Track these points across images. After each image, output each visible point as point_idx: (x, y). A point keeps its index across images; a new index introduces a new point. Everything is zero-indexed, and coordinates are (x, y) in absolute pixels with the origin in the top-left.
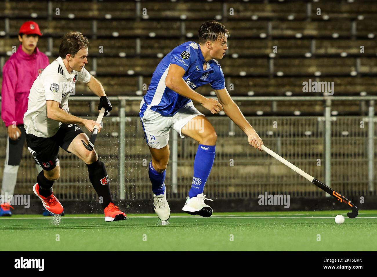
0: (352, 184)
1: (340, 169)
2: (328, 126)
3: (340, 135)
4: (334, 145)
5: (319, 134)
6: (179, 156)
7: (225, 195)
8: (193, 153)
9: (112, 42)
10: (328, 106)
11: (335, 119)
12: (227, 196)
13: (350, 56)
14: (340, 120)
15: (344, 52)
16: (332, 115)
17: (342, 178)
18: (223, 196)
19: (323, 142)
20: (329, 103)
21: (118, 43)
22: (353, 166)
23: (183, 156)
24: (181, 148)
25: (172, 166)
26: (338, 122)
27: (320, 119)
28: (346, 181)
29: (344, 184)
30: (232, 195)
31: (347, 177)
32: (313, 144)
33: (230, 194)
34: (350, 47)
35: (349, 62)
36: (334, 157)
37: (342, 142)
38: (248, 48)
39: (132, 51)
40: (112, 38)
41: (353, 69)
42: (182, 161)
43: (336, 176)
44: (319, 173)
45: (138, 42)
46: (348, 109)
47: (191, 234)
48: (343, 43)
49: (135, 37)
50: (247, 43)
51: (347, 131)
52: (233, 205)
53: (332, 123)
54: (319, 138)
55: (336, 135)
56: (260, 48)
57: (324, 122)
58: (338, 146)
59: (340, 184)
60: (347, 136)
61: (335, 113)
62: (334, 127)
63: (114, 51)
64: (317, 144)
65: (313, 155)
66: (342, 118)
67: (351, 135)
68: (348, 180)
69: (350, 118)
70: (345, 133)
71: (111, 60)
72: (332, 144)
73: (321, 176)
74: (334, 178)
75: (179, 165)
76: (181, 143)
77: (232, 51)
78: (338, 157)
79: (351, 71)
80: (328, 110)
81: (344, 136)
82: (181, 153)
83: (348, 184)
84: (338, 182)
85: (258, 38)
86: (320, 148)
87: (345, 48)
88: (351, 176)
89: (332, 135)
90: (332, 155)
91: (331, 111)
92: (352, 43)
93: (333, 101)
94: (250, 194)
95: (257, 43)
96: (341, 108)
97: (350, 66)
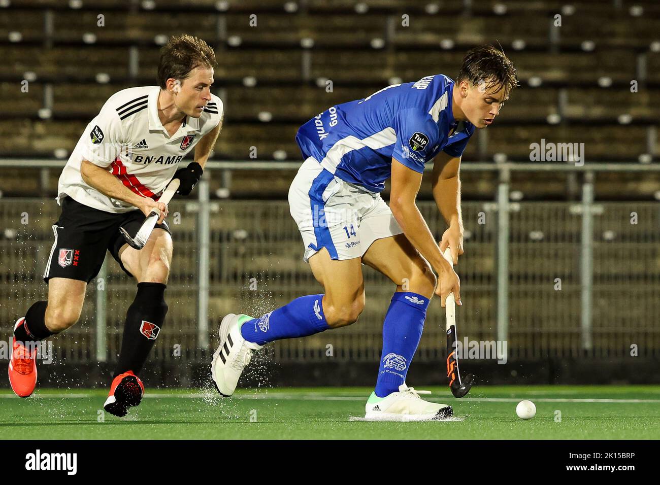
0: (549, 335)
1: (526, 305)
2: (504, 222)
3: (527, 239)
4: (515, 259)
5: (485, 237)
6: (212, 277)
7: (301, 355)
8: (240, 271)
9: (83, 53)
10: (504, 182)
11: (516, 207)
12: (304, 356)
13: (547, 85)
14: (527, 210)
15: (535, 76)
16: (511, 200)
17: (529, 322)
18: (297, 355)
19: (492, 252)
20: (505, 176)
21: (95, 56)
22: (552, 300)
23: (220, 278)
24: (216, 261)
25: (198, 296)
26: (523, 214)
27: (487, 206)
28: (537, 329)
29: (534, 335)
30: (316, 354)
31: (541, 321)
32: (474, 255)
33: (312, 353)
34: (546, 68)
35: (545, 96)
36: (515, 280)
37: (530, 252)
38: (349, 67)
39: (121, 72)
40: (82, 45)
41: (552, 109)
42: (218, 287)
43: (518, 319)
44: (485, 313)
45: (134, 55)
46: (542, 188)
47: (236, 429)
48: (533, 60)
49: (126, 45)
50: (345, 58)
51: (541, 230)
52: (317, 373)
53: (512, 216)
54: (486, 245)
55: (519, 240)
56: (372, 67)
57: (496, 214)
58: (523, 259)
59: (526, 335)
60: (541, 241)
61: (517, 195)
62: (515, 222)
63: (86, 72)
64: (482, 255)
65: (474, 277)
66: (530, 205)
67: (547, 238)
68: (541, 327)
69: (547, 205)
70: (537, 235)
71: (80, 89)
72: (511, 255)
73: (489, 318)
74: (515, 323)
75: (212, 294)
76: (217, 251)
77: (317, 72)
78: (522, 281)
79: (548, 114)
80: (503, 190)
81: (534, 241)
82: (216, 272)
83: (541, 335)
84: (522, 330)
85: (368, 48)
86: (488, 263)
87: (536, 69)
88: (548, 317)
89: (511, 239)
90: (511, 277)
91: (511, 191)
92: (551, 60)
93: (513, 173)
94: (351, 353)
95: (365, 58)
96: (529, 187)
97: (546, 104)
